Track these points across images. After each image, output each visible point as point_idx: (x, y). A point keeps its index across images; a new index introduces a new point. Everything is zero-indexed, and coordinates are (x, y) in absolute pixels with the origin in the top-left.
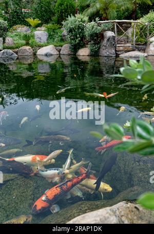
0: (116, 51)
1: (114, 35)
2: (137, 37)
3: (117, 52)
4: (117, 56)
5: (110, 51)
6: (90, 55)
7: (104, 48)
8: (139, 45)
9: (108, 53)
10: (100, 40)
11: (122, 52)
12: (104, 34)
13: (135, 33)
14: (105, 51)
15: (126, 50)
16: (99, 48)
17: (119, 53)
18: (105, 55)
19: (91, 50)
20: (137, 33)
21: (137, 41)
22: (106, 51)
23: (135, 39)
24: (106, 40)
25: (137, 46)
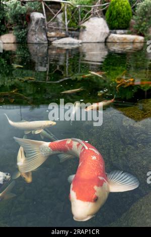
0: (47, 37)
1: (43, 17)
2: (69, 21)
3: (49, 39)
4: (50, 43)
5: (40, 37)
6: (17, 43)
7: (32, 33)
8: (72, 30)
9: (38, 39)
10: (27, 24)
11: (54, 39)
12: (31, 15)
13: (66, 16)
14: (34, 37)
15: (58, 36)
16: (27, 34)
17: (51, 39)
18: (35, 41)
19: (17, 36)
20: (68, 16)
21: (69, 26)
22: (36, 38)
23: (67, 24)
24: (34, 23)
25: (70, 32)
